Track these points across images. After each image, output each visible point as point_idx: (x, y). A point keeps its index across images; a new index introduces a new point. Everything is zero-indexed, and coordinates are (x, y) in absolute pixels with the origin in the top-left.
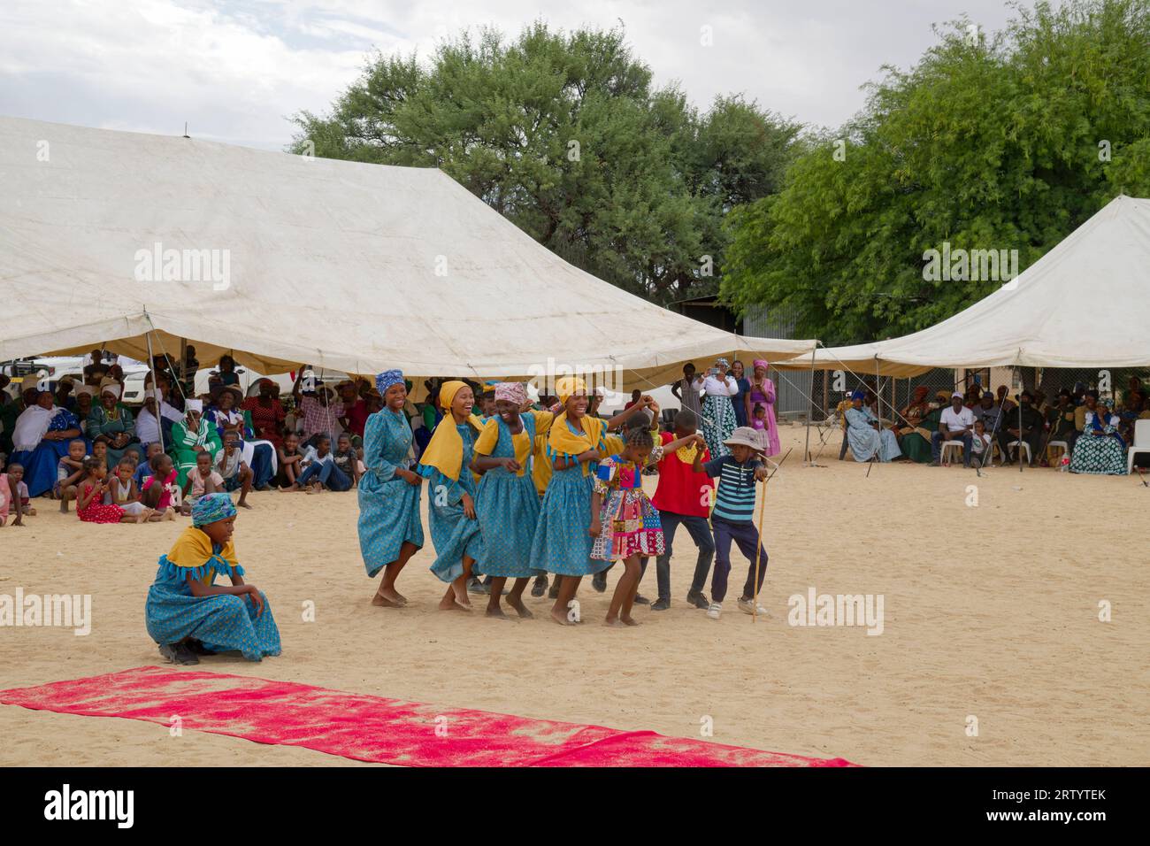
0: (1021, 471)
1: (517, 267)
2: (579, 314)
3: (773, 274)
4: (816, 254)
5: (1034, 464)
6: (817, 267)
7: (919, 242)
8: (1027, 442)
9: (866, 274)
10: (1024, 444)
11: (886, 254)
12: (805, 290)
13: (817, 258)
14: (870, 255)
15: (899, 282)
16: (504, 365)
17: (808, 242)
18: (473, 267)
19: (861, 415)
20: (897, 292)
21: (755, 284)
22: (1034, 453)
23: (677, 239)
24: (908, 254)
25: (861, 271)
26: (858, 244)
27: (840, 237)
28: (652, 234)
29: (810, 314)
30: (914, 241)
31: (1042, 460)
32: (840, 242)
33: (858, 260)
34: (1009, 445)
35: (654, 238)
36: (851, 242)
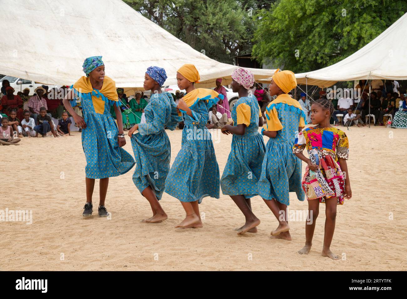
0: (369, 127)
1: (138, 37)
2: (165, 60)
3: (274, 44)
4: (291, 33)
5: (377, 124)
6: (292, 39)
7: (336, 28)
8: (374, 114)
9: (314, 43)
10: (373, 116)
11: (323, 34)
12: (287, 51)
13: (292, 35)
14: (316, 35)
15: (327, 46)
16: (123, 83)
17: (288, 28)
18: (117, 36)
19: (304, 104)
20: (327, 51)
21: (266, 48)
22: (377, 120)
23: (234, 29)
24: (331, 33)
25: (310, 42)
26: (310, 29)
27: (302, 26)
28: (224, 26)
29: (290, 61)
30: (335, 28)
31: (380, 122)
32: (302, 29)
33: (310, 37)
34: (366, 116)
35: (224, 28)
36: (306, 28)
